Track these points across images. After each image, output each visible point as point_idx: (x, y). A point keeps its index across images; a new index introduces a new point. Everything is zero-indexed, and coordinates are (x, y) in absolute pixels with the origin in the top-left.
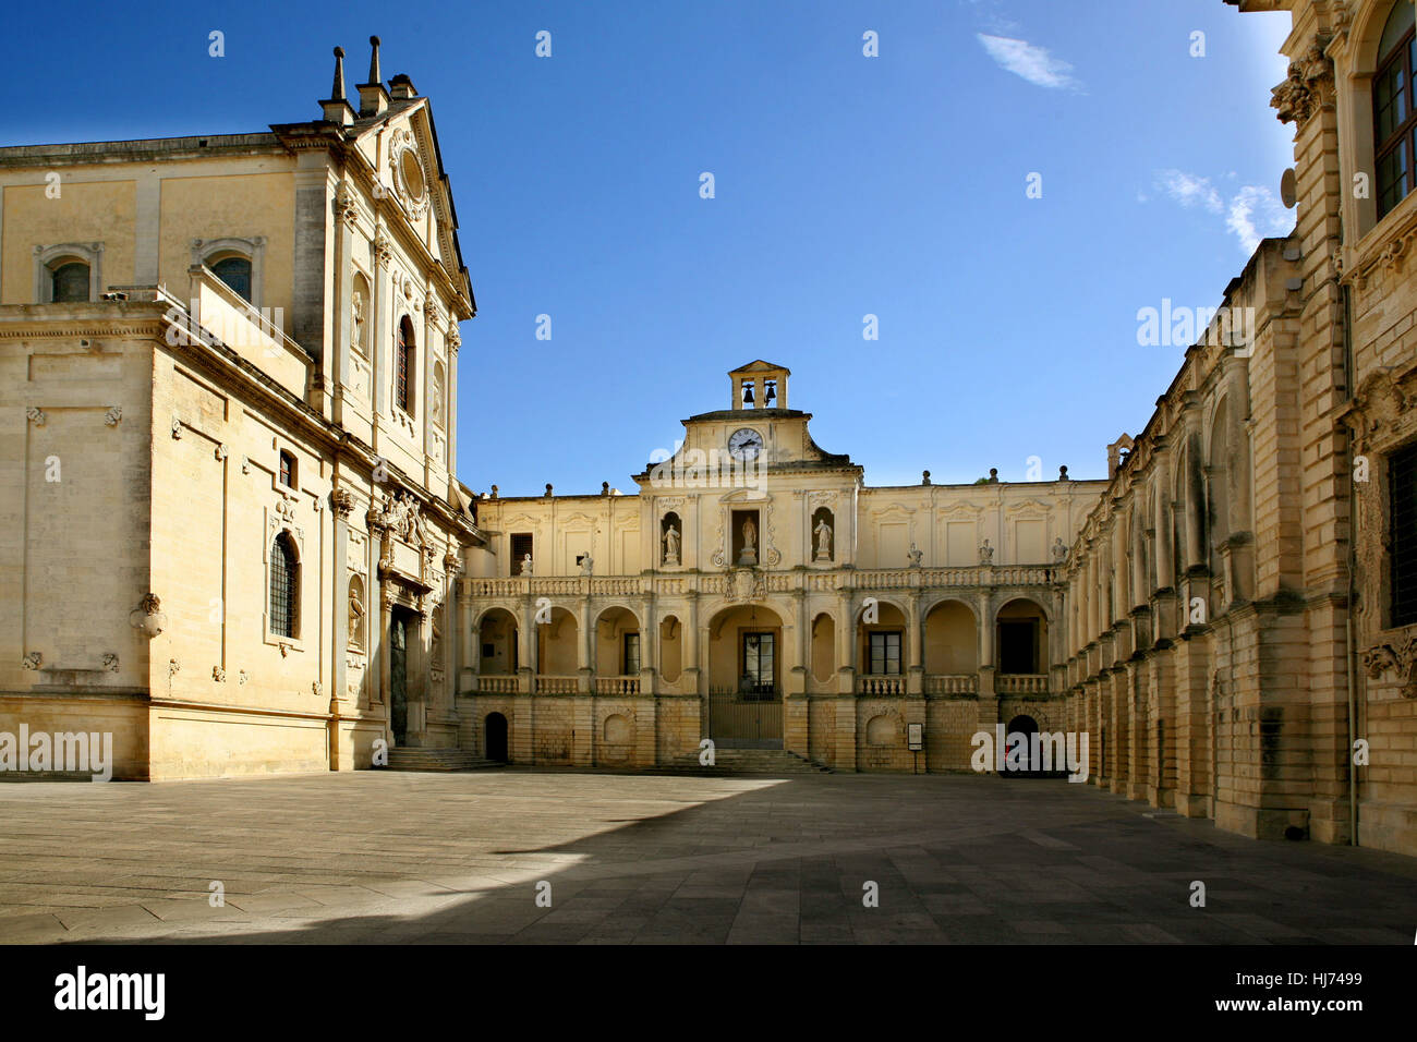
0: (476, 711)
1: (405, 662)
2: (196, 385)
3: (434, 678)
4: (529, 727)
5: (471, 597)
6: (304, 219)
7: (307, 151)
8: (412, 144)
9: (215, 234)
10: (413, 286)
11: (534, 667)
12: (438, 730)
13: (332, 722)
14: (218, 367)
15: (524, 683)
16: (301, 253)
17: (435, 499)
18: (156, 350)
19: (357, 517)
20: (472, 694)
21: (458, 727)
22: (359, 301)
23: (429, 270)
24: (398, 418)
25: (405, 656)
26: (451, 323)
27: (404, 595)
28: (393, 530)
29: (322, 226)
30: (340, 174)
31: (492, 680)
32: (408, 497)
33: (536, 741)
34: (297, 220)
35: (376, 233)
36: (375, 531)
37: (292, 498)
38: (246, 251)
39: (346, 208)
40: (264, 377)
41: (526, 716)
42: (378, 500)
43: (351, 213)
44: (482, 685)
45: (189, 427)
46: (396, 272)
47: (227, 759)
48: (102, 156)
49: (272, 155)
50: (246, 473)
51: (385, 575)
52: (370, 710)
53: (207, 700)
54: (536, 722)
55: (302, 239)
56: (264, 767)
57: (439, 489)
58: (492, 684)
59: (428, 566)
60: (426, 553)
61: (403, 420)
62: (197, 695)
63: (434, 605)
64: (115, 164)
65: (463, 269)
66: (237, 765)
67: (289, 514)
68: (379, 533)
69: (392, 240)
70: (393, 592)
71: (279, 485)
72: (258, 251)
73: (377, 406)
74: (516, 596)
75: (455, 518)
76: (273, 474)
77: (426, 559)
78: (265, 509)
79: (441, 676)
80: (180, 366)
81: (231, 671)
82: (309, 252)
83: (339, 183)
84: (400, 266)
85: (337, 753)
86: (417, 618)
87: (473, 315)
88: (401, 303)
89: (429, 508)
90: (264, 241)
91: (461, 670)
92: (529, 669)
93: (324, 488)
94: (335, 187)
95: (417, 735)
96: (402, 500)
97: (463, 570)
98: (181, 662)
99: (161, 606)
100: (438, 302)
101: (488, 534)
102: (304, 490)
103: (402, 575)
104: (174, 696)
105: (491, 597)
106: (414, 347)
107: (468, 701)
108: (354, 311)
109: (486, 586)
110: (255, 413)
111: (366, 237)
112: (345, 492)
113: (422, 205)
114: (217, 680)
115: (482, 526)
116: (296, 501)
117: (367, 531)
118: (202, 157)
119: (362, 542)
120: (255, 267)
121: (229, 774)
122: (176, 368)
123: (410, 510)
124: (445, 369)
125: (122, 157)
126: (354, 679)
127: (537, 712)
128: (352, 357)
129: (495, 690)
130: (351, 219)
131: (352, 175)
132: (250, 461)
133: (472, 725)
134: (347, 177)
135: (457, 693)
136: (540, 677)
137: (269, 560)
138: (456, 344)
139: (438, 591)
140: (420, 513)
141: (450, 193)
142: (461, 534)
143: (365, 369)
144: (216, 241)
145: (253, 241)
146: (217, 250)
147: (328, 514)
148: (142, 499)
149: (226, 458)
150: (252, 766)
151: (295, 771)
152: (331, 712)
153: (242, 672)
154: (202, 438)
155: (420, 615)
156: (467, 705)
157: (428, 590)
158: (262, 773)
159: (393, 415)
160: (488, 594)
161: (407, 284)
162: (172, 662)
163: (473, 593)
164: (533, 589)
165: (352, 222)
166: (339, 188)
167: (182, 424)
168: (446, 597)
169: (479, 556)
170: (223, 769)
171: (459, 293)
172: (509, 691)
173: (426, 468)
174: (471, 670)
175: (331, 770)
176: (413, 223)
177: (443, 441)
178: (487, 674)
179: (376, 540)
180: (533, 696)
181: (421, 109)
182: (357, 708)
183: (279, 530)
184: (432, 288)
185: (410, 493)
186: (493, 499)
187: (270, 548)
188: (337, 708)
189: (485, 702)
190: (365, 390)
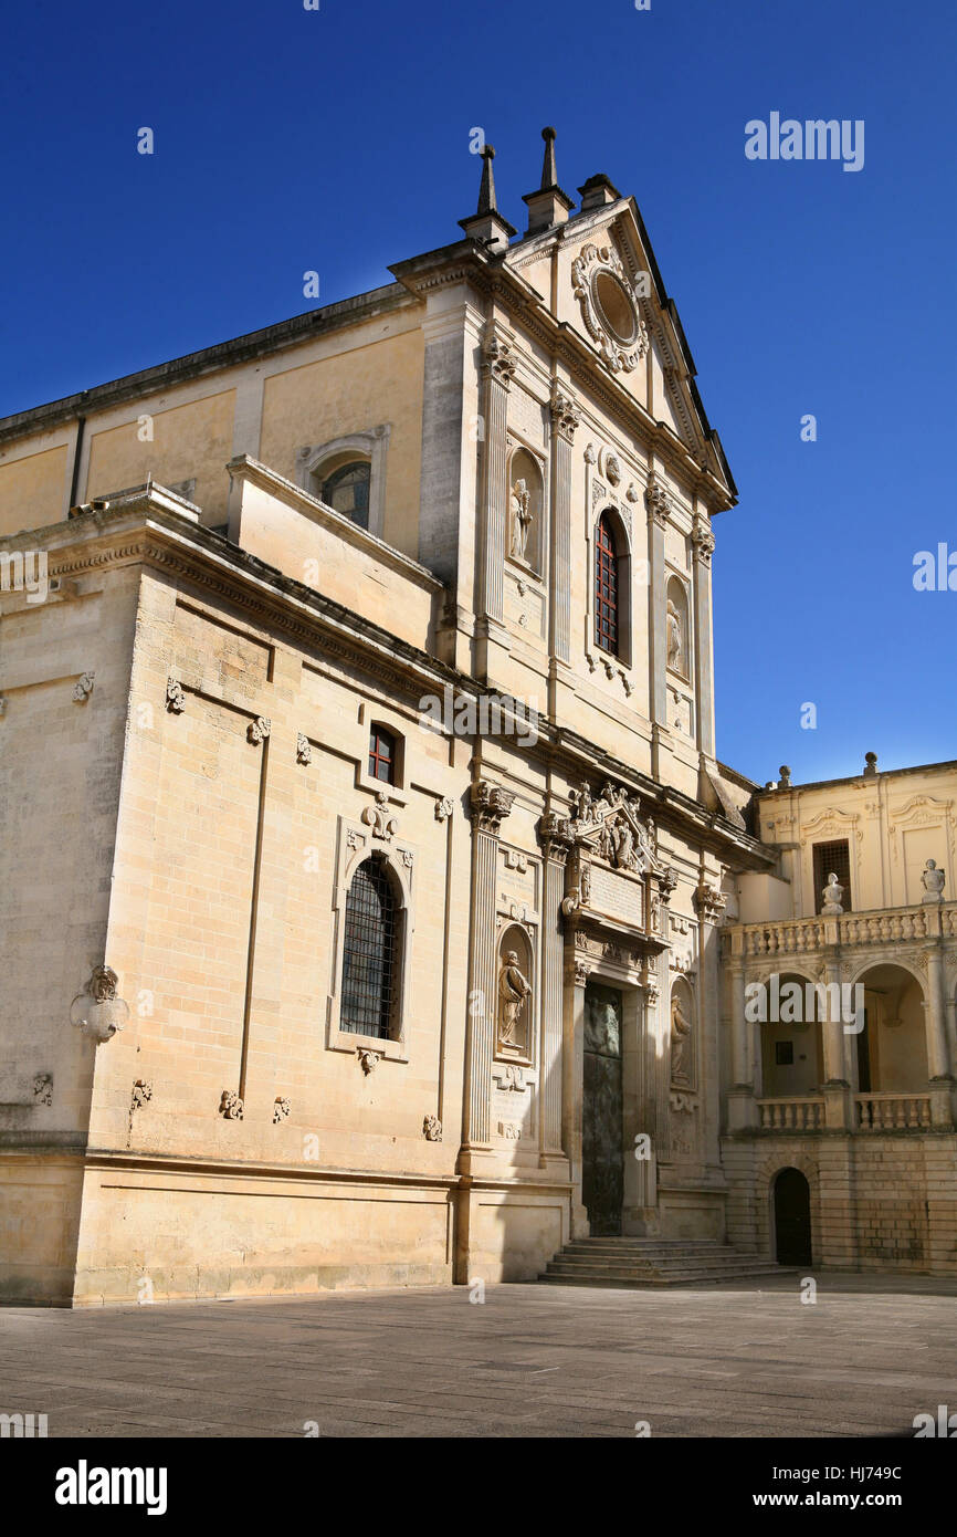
0: (756, 1167)
1: (621, 1078)
2: (218, 629)
3: (678, 1107)
4: (846, 1195)
5: (744, 959)
6: (433, 384)
7: (440, 290)
8: (614, 264)
9: (328, 433)
10: (620, 463)
11: (852, 1079)
12: (684, 1203)
13: (459, 1190)
14: (254, 597)
15: (835, 1110)
16: (430, 431)
17: (667, 792)
18: (144, 578)
19: (519, 827)
20: (750, 1135)
21: (725, 1196)
22: (524, 491)
23: (649, 438)
24: (600, 667)
25: (620, 1068)
26: (696, 517)
27: (610, 958)
28: (588, 847)
29: (457, 388)
30: (487, 313)
31: (782, 1108)
32: (616, 790)
33: (861, 1224)
34: (425, 387)
35: (552, 391)
36: (554, 850)
37: (391, 800)
38: (363, 447)
39: (495, 357)
40: (330, 607)
41: (839, 1175)
42: (558, 798)
43: (504, 365)
44: (767, 1117)
45: (199, 693)
46: (590, 446)
47: (237, 1265)
48: (198, 367)
49: (398, 310)
50: (305, 763)
51: (573, 925)
52: (541, 1167)
53: (201, 1153)
54: (859, 1186)
55: (431, 411)
56: (314, 1278)
57: (681, 778)
58: (783, 1114)
59: (658, 907)
60: (654, 885)
61: (608, 668)
62: (181, 1144)
63: (674, 976)
64: (213, 375)
65: (710, 434)
66: (259, 1274)
67: (384, 826)
68: (562, 852)
69: (581, 398)
70: (590, 957)
71: (367, 780)
72: (378, 445)
73: (557, 647)
74: (817, 950)
75: (710, 824)
76: (357, 763)
77: (654, 895)
78: (339, 819)
79: (689, 1103)
80: (187, 599)
81: (257, 1100)
82: (440, 429)
83: (485, 326)
84: (595, 435)
85: (466, 1250)
86: (639, 997)
87: (734, 502)
88: (600, 491)
89: (659, 808)
90: (388, 430)
91: (729, 1090)
92: (843, 1082)
93: (455, 783)
94: (479, 331)
95: (638, 1215)
96: (606, 797)
97: (732, 912)
98: (155, 1085)
99: (120, 987)
100: (671, 488)
101: (778, 850)
102: (414, 786)
103: (604, 922)
104: (136, 1145)
105: (776, 955)
106: (627, 556)
107: (742, 1147)
108: (515, 506)
109: (767, 937)
110: (324, 666)
111: (535, 398)
112: (491, 786)
113: (636, 347)
114: (227, 1116)
115: (767, 837)
116: (402, 805)
117: (538, 852)
118: (314, 336)
119: (530, 870)
120: (375, 469)
121: (238, 1293)
122: (180, 603)
123: (620, 812)
124: (689, 588)
125: (221, 362)
126: (509, 1111)
127: (859, 1167)
128: (509, 575)
129: (788, 1125)
130: (504, 372)
131: (506, 310)
132: (311, 742)
133: (749, 1193)
134: (498, 315)
135: (723, 1132)
136: (865, 1097)
137: (342, 904)
138: (706, 548)
139: (682, 949)
140: (642, 816)
141: (679, 326)
142: (725, 851)
143: (535, 592)
144: (327, 444)
145: (373, 434)
146: (328, 456)
147: (462, 826)
148: (103, 812)
149: (266, 739)
150: (286, 1276)
151: (379, 1285)
152: (458, 1172)
153: (278, 1101)
154: (224, 711)
155: (646, 993)
156: (739, 1153)
157: (658, 949)
158: (310, 1288)
159: (590, 661)
160: (772, 950)
161: (611, 462)
162: (139, 1085)
163: (747, 950)
164: (843, 935)
165: (506, 377)
166: (486, 332)
167: (186, 688)
168: (700, 960)
169: (761, 886)
170: (227, 1281)
171: (704, 470)
172: (810, 1127)
173: (654, 744)
174: (747, 1089)
175: (455, 1282)
176: (621, 376)
177: (690, 702)
178: (775, 1095)
179: (557, 864)
180: (850, 1135)
181: (624, 214)
182: (514, 1165)
183: (365, 854)
184: (658, 467)
185: (619, 785)
186: (785, 790)
187: (346, 884)
188: (468, 1165)
189: (769, 1148)
190: (535, 626)
